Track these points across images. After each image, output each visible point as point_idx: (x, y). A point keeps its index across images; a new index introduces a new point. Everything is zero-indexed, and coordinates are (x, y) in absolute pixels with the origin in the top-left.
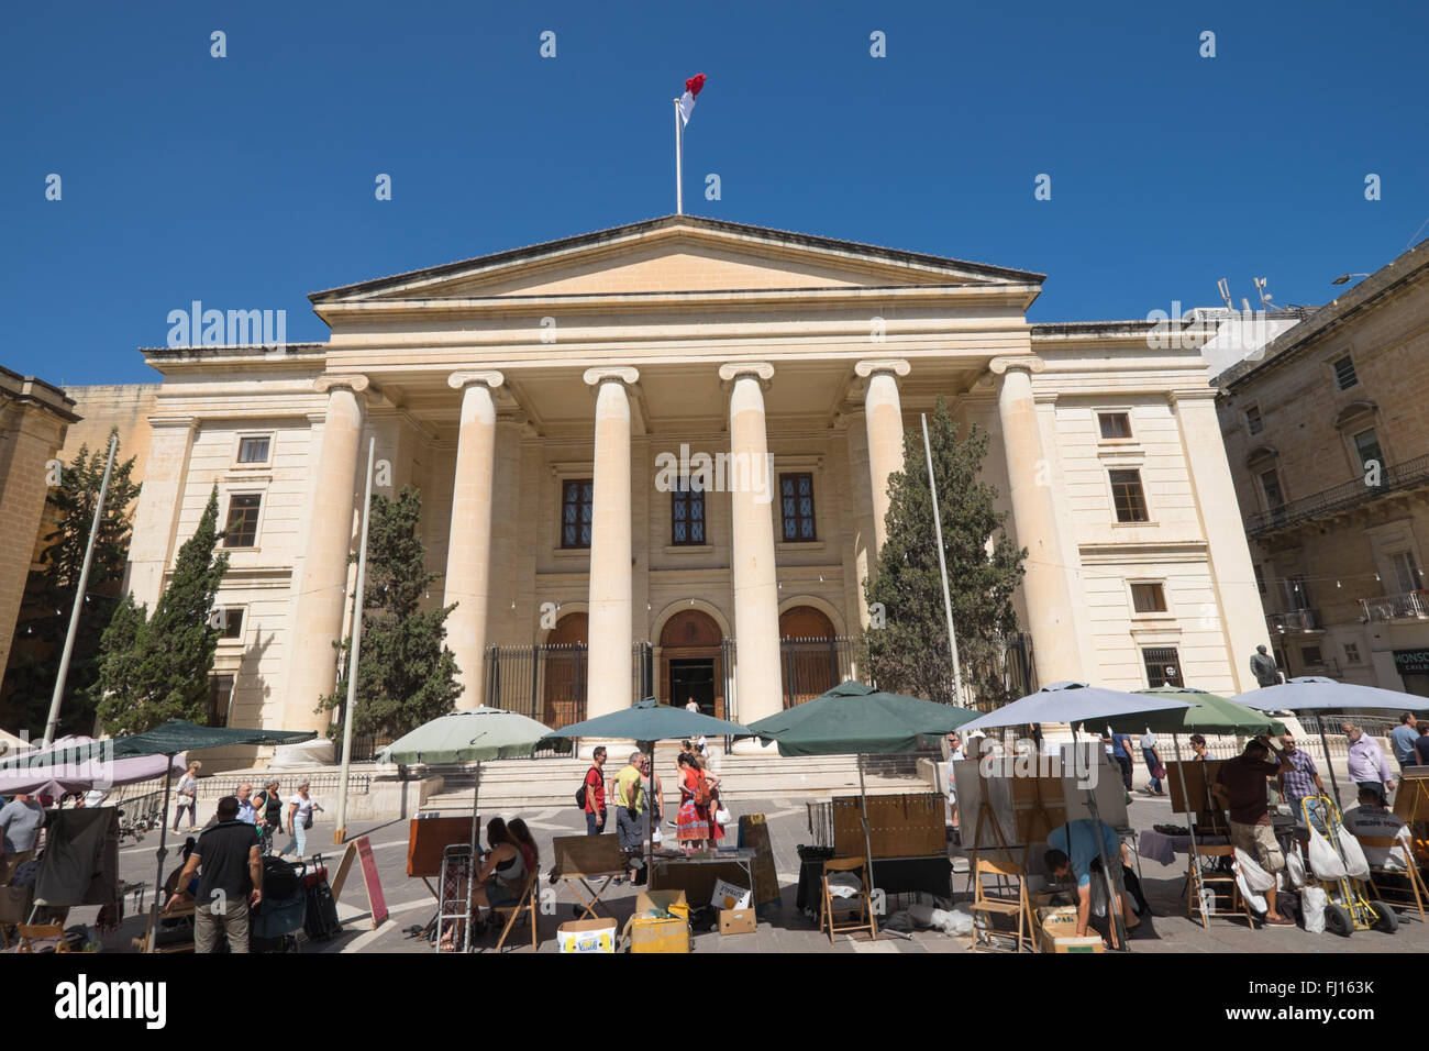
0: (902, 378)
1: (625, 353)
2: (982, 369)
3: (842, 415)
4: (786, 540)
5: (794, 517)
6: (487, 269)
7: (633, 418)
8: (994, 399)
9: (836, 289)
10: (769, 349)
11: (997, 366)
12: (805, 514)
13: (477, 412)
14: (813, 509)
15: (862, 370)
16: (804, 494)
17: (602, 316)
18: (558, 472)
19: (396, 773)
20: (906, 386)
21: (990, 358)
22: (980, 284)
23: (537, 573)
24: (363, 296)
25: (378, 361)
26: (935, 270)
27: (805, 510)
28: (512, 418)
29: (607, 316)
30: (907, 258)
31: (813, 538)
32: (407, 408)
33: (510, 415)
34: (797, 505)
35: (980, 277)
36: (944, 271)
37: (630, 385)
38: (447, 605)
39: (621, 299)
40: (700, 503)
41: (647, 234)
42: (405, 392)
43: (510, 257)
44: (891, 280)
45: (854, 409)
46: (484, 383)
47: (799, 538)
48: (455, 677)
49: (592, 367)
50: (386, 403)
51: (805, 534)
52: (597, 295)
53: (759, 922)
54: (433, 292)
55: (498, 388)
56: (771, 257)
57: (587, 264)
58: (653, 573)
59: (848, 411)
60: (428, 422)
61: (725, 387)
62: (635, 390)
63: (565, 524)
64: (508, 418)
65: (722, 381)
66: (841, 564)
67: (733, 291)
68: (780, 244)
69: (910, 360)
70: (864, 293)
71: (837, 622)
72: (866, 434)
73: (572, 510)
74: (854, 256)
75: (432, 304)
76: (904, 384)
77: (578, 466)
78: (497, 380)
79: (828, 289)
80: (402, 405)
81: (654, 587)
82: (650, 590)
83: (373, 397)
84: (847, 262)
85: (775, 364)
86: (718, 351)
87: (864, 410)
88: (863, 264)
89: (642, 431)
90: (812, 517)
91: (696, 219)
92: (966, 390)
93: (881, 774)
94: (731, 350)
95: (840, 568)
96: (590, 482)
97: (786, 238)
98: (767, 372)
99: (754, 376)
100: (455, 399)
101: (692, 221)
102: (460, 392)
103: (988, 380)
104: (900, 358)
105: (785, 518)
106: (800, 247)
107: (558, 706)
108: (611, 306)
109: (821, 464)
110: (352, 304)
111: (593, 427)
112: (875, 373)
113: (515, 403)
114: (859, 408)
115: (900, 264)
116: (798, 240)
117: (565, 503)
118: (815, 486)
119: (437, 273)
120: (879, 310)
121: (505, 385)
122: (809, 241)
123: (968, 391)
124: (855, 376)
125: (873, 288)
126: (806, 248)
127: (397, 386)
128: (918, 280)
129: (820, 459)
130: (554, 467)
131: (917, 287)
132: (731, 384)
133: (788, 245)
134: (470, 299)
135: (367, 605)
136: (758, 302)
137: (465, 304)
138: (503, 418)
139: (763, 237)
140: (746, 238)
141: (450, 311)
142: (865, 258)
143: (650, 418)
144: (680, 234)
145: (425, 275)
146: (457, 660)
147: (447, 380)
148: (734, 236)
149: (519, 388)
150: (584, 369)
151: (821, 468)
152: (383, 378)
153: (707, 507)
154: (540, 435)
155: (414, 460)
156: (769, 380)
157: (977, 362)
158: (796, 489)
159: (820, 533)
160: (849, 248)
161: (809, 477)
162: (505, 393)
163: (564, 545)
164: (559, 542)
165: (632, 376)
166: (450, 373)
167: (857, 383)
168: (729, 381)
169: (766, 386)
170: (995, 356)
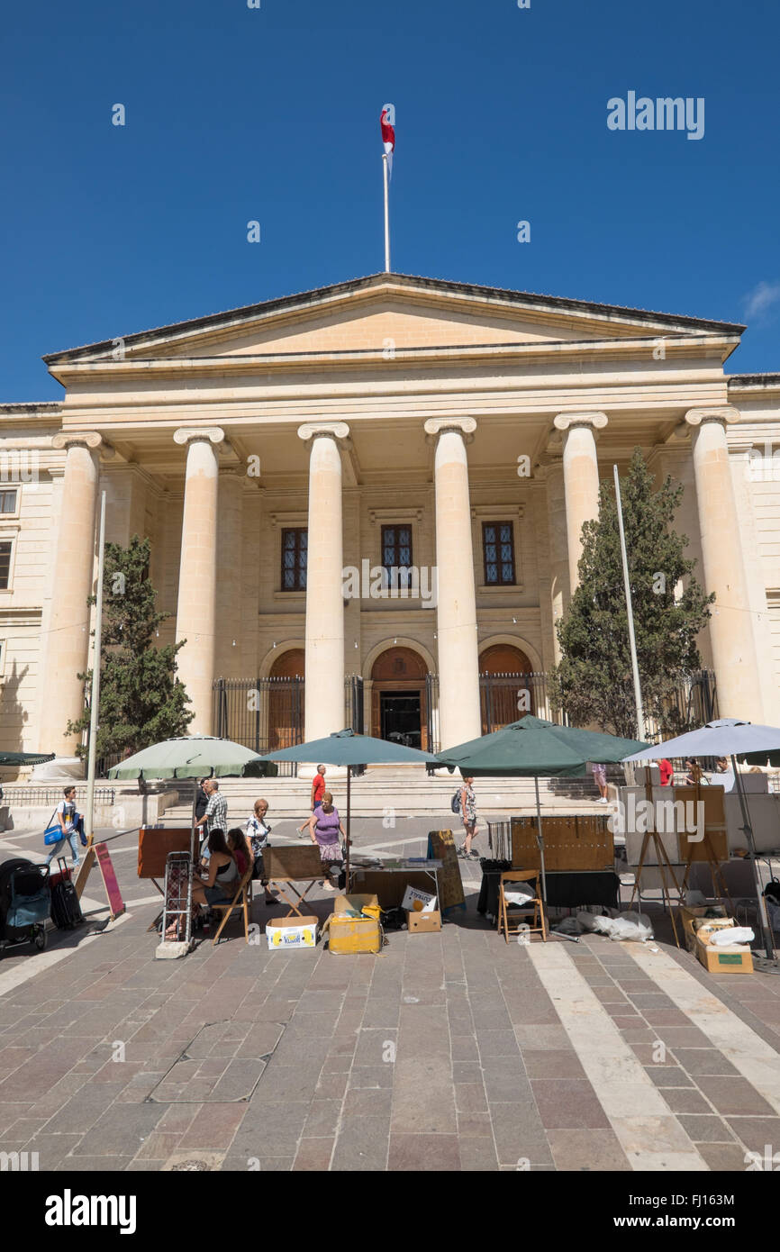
0: (599, 430)
1: (336, 409)
2: (678, 421)
3: (542, 467)
4: (488, 583)
5: (495, 563)
6: (206, 330)
7: (344, 470)
8: (688, 450)
9: (537, 344)
10: (473, 404)
11: (692, 418)
12: (505, 559)
13: (200, 467)
14: (513, 555)
15: (560, 423)
16: (504, 541)
17: (314, 374)
18: (278, 521)
19: (138, 788)
20: (603, 438)
21: (687, 410)
22: (679, 336)
23: (260, 613)
24: (93, 358)
25: (108, 419)
26: (635, 323)
27: (506, 556)
28: (234, 472)
29: (319, 373)
30: (608, 311)
31: (513, 582)
32: (138, 463)
33: (232, 468)
34: (498, 551)
35: (680, 329)
36: (644, 324)
37: (342, 439)
38: (178, 641)
39: (332, 357)
40: (408, 550)
41: (356, 293)
42: (136, 447)
43: (227, 317)
44: (591, 333)
45: (553, 460)
46: (206, 439)
47: (500, 582)
48: (186, 706)
49: (305, 423)
50: (119, 458)
51: (506, 578)
52: (310, 353)
53: (444, 922)
54: (157, 353)
55: (219, 444)
56: (474, 313)
57: (300, 323)
58: (364, 614)
59: (547, 463)
60: (158, 475)
61: (430, 441)
62: (346, 444)
63: (284, 570)
64: (230, 471)
65: (428, 435)
66: (538, 606)
67: (438, 348)
68: (484, 300)
69: (608, 413)
70: (564, 347)
71: (534, 660)
72: (563, 484)
73: (291, 557)
74: (556, 310)
75: (156, 365)
76: (601, 436)
77: (295, 515)
78: (218, 436)
79: (530, 344)
80: (134, 459)
81: (365, 626)
82: (362, 629)
83: (106, 452)
84: (549, 317)
85: (478, 418)
86: (424, 406)
87: (562, 462)
88: (564, 319)
89: (354, 482)
90: (512, 562)
91: (403, 277)
92: (661, 441)
93: (570, 796)
94: (435, 406)
95: (536, 610)
96: (305, 530)
97: (490, 294)
98: (470, 426)
99: (458, 429)
100: (180, 454)
101: (399, 278)
102: (185, 447)
103: (683, 431)
104: (598, 411)
105: (486, 563)
106: (504, 303)
107: (280, 731)
108: (323, 364)
109: (521, 513)
110: (83, 365)
111: (307, 479)
112: (573, 426)
113: (237, 458)
114: (557, 459)
115: (601, 317)
116: (502, 295)
117: (284, 550)
118: (515, 532)
119: (160, 334)
120: (578, 364)
121: (226, 440)
122: (512, 297)
123: (664, 443)
124: (554, 429)
125: (573, 343)
126: (508, 304)
127: (127, 442)
128: (617, 334)
129: (521, 508)
130: (274, 517)
131: (617, 340)
132: (436, 437)
133: (492, 301)
134: (191, 359)
135: (105, 641)
136: (462, 358)
137: (187, 363)
138: (225, 471)
139: (468, 294)
140: (451, 295)
141: (173, 371)
142: (567, 312)
143: (362, 470)
144: (387, 292)
145: (149, 336)
146: (187, 691)
147: (172, 436)
148: (439, 293)
149: (238, 442)
150: (298, 425)
151: (521, 516)
152: (114, 435)
153: (414, 553)
154: (260, 487)
155: (147, 511)
156: (472, 434)
157: (673, 414)
158: (498, 537)
159: (519, 578)
160: (551, 302)
161: (510, 525)
162: (226, 448)
163: (284, 588)
164: (278, 585)
165: (343, 431)
166: (174, 429)
167: (555, 436)
168: (433, 435)
169: (468, 439)
170: (691, 408)
